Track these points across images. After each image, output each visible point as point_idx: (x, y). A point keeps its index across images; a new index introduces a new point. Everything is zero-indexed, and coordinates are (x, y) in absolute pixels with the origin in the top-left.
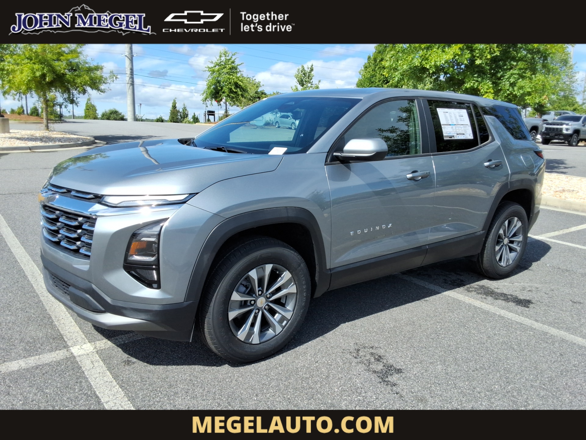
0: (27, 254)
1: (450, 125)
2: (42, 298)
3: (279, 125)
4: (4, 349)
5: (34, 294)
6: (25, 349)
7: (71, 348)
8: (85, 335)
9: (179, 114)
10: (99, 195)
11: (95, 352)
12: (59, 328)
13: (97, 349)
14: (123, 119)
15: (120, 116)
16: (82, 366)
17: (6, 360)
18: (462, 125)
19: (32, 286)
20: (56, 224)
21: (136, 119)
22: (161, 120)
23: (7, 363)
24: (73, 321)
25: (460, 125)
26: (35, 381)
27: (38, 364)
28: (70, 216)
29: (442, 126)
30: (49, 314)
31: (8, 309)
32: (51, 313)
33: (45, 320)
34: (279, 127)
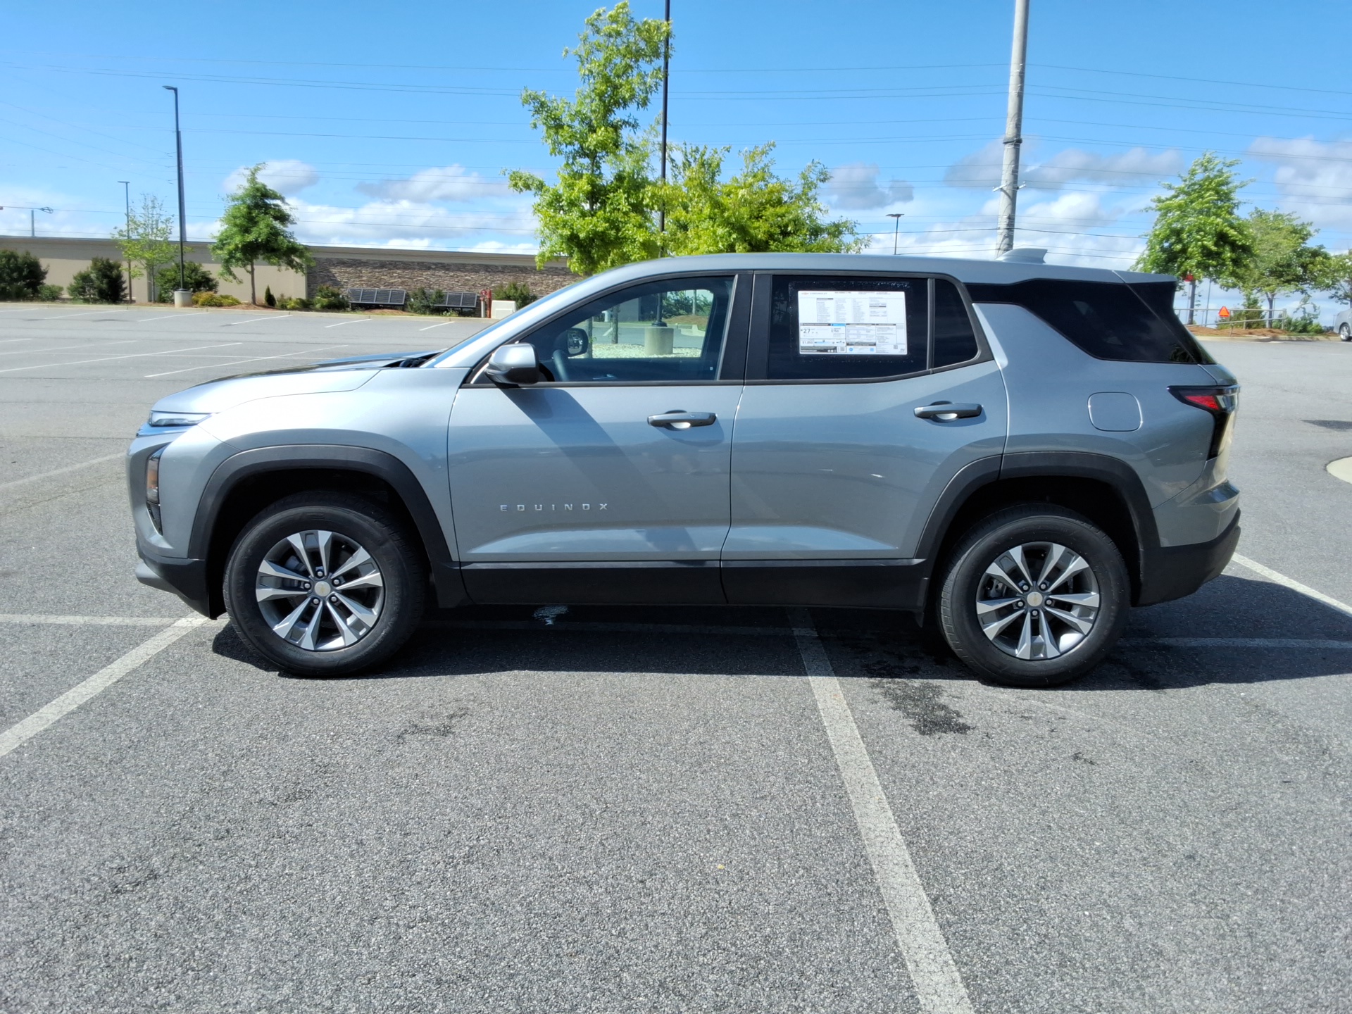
1: (829, 325)
18: (873, 324)
25: (866, 324)
29: (801, 328)
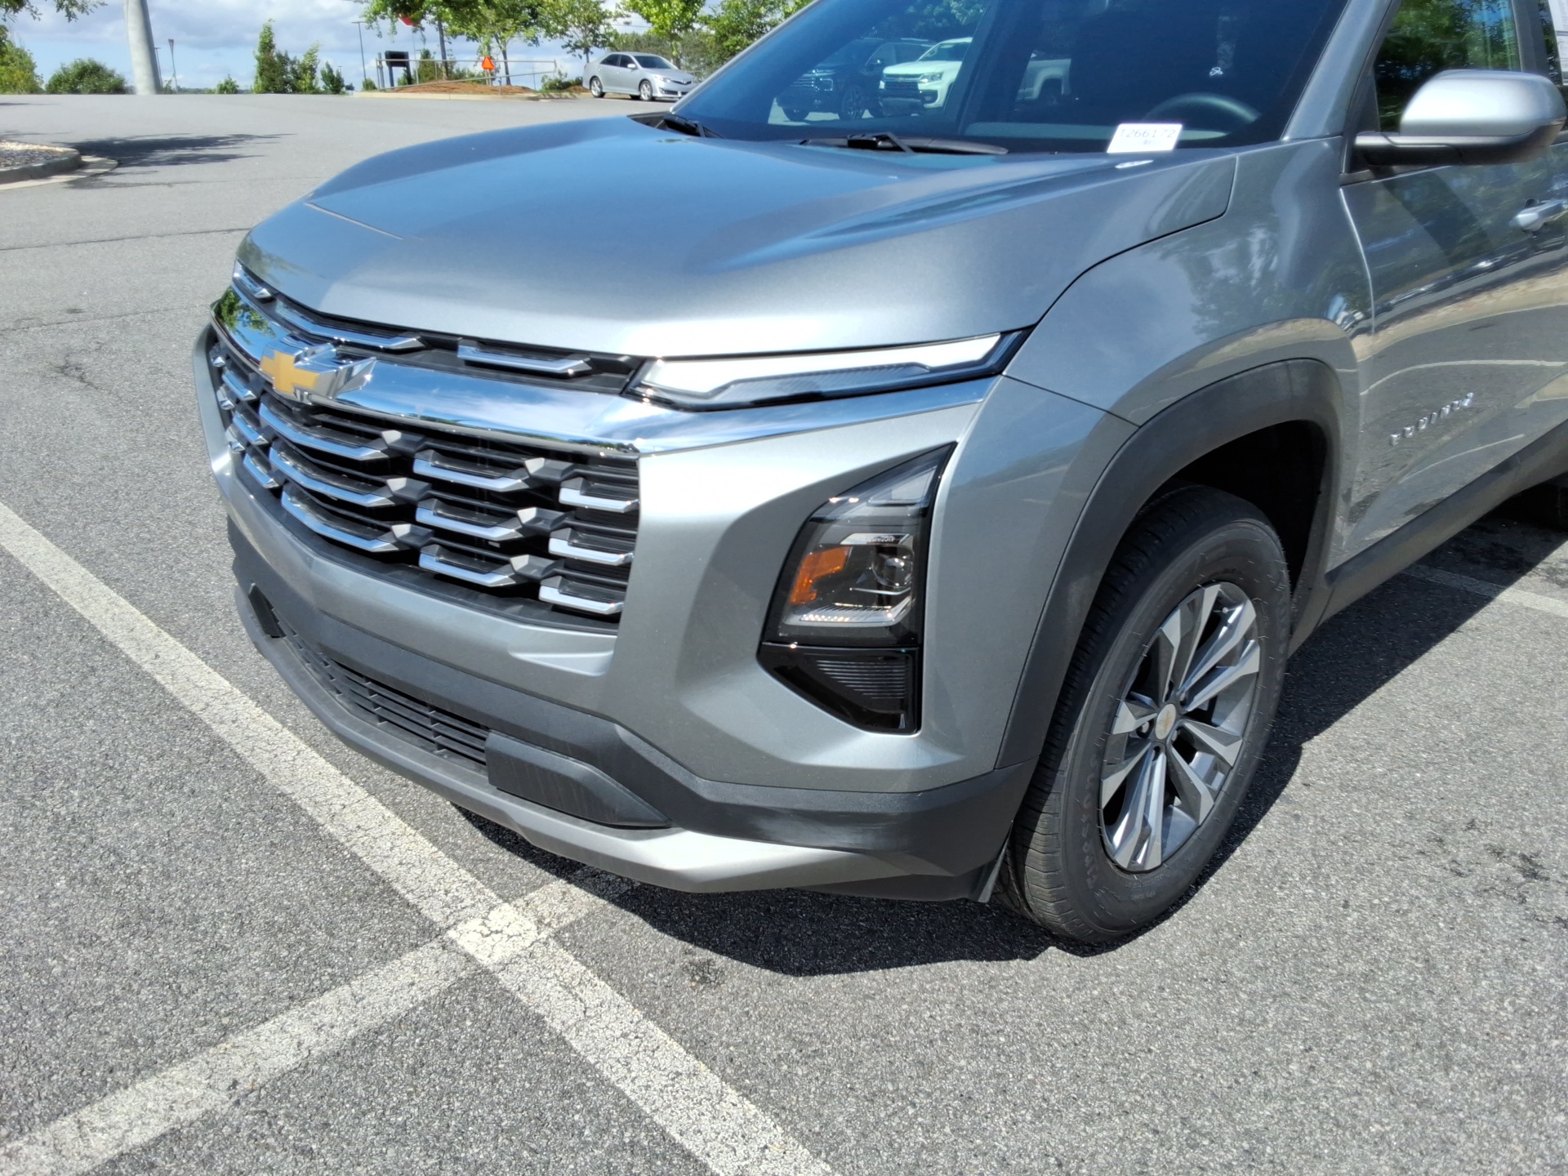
0: (66, 558)
2: (221, 730)
3: (600, 87)
4: (191, 972)
5: (181, 713)
6: (275, 958)
7: (452, 934)
8: (470, 871)
9: (289, 68)
10: (622, 359)
11: (552, 942)
12: (355, 849)
13: (549, 925)
14: (119, 88)
15: (112, 80)
16: (540, 1011)
17: (225, 1021)
19: (155, 682)
20: (383, 485)
21: (159, 88)
22: (229, 88)
23: (240, 1038)
24: (388, 813)
26: (395, 1111)
27: (367, 1022)
28: (472, 451)
29: (1558, 38)
30: (282, 795)
31: (113, 787)
32: (289, 790)
33: (283, 820)
34: (602, 95)
